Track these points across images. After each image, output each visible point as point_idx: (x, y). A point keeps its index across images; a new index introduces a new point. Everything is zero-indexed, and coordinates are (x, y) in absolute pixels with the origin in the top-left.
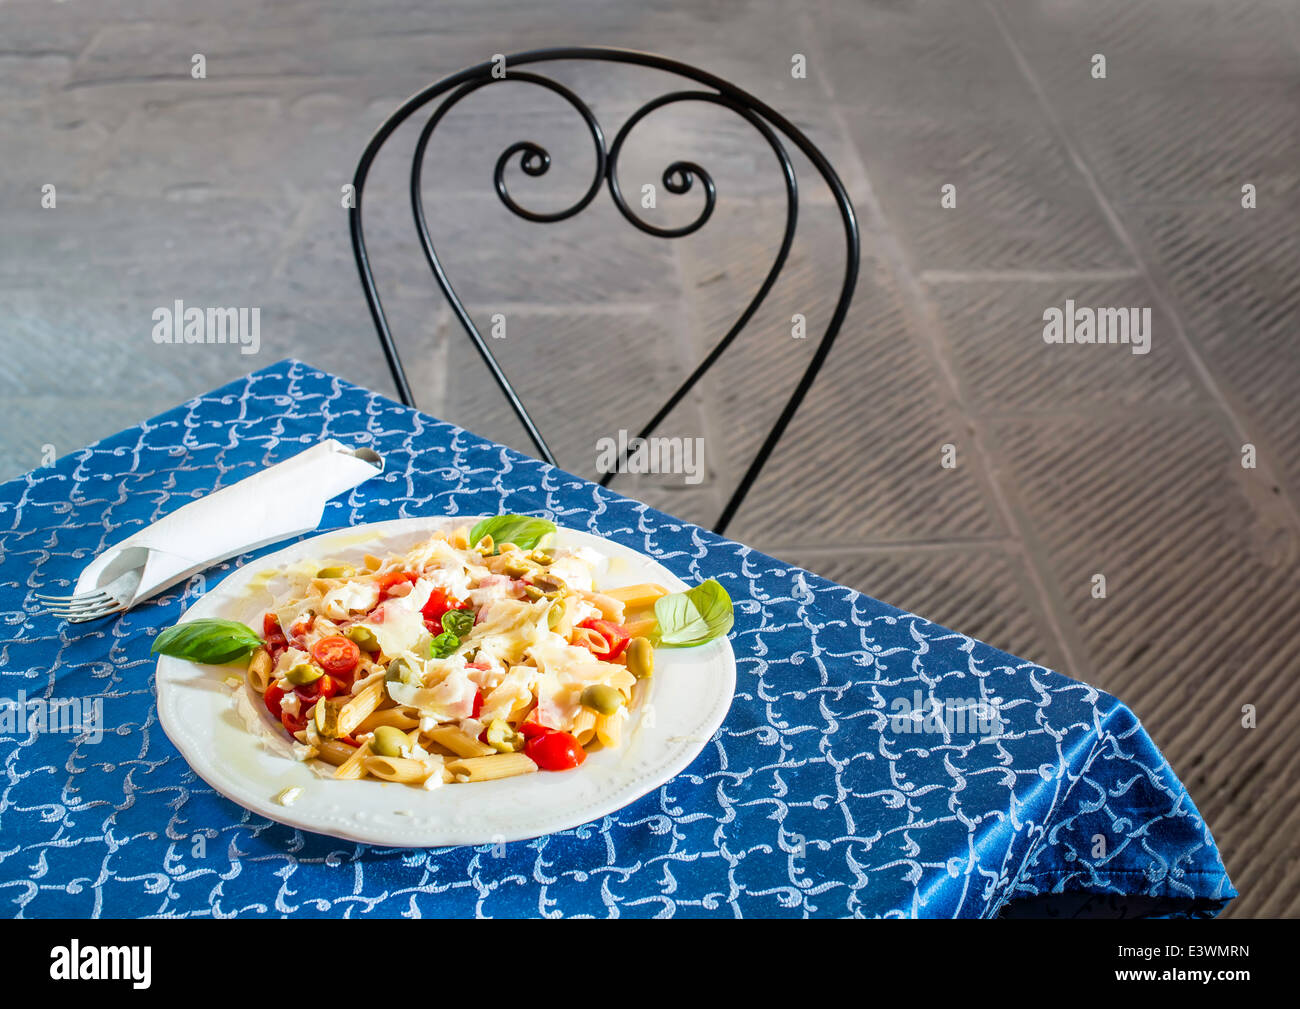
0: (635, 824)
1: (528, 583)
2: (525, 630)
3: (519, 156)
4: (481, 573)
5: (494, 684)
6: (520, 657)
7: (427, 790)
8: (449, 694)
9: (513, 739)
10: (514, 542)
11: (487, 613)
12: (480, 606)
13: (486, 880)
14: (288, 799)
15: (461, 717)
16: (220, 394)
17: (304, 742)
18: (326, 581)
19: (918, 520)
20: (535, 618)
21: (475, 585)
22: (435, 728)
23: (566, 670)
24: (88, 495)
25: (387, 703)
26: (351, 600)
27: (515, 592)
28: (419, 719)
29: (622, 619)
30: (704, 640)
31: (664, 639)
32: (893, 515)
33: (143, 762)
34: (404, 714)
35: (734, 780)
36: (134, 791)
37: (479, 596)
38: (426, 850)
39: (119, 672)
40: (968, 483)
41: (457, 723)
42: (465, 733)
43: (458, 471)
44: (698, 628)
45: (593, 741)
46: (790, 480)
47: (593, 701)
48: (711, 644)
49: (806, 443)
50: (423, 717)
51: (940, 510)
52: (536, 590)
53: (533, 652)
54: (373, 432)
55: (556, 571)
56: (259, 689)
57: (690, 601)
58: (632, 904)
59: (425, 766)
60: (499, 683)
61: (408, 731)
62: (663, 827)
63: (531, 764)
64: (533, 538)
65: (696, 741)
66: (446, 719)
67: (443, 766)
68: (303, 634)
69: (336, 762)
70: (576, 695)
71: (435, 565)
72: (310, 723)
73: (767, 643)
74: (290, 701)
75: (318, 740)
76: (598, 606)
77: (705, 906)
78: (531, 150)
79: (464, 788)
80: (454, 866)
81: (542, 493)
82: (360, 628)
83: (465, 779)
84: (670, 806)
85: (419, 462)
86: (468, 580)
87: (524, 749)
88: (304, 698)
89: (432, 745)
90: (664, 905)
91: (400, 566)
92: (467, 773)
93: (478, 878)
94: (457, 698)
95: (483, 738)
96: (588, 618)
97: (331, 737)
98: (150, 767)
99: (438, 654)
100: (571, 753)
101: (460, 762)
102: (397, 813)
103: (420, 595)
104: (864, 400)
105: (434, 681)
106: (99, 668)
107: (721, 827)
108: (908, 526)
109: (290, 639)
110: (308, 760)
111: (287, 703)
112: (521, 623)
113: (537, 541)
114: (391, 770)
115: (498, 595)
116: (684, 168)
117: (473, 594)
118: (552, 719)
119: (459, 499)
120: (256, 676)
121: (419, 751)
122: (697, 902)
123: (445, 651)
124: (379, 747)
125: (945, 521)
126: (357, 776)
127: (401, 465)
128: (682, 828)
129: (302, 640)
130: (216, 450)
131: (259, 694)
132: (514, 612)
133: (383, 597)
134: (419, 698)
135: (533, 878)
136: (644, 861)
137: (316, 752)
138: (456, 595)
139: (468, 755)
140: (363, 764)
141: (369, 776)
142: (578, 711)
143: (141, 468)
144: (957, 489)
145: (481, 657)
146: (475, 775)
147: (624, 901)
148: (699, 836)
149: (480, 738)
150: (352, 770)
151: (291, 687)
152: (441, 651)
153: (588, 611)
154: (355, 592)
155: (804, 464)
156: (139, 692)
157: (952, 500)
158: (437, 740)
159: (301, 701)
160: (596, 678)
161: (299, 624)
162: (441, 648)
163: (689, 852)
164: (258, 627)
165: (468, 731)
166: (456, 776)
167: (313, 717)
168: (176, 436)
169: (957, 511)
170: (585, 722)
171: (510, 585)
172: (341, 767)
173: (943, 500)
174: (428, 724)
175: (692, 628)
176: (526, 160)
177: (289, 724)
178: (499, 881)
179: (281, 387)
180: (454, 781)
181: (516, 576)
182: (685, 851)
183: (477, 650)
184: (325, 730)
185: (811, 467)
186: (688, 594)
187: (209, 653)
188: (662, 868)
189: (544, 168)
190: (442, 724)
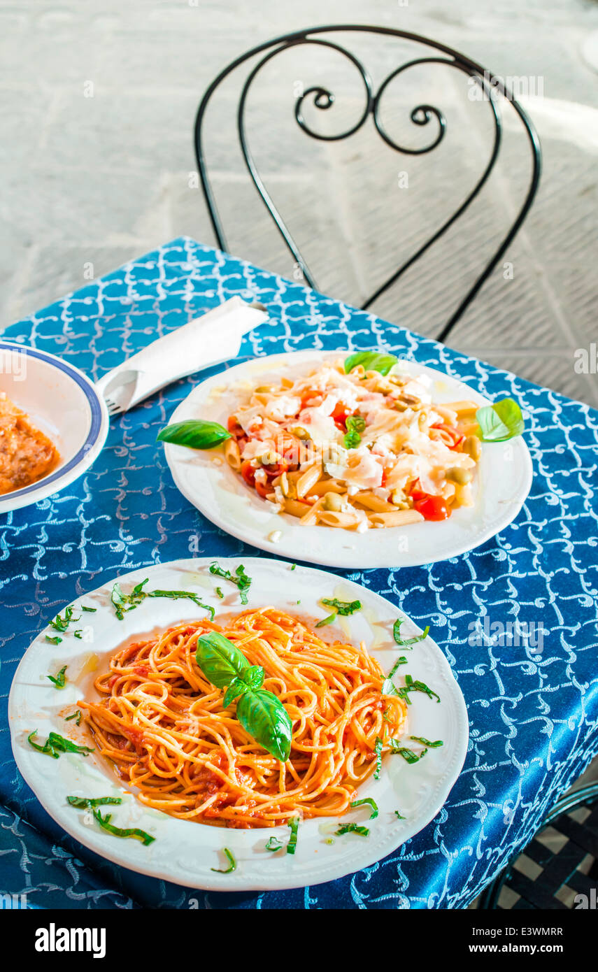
0: (484, 554)
1: (395, 399)
2: (403, 430)
3: (313, 95)
4: (363, 392)
5: (391, 466)
6: (401, 448)
7: (359, 533)
8: (366, 472)
9: (407, 501)
10: (375, 369)
11: (373, 418)
12: (366, 414)
13: (401, 589)
14: (275, 538)
15: (374, 486)
16: (144, 260)
17: (274, 501)
18: (264, 395)
19: (507, 335)
20: (408, 423)
21: (360, 399)
22: (358, 493)
23: (433, 456)
24: (76, 331)
25: (325, 476)
26: (285, 409)
27: (387, 405)
28: (346, 487)
29: (455, 424)
30: (508, 437)
31: (486, 437)
32: (491, 330)
33: (165, 513)
34: (338, 484)
35: (537, 527)
36: (165, 532)
37: (364, 407)
38: (361, 571)
39: (132, 453)
40: (540, 309)
41: (371, 490)
42: (377, 497)
43: (316, 319)
44: (501, 430)
45: (455, 503)
46: (417, 305)
47: (453, 477)
48: (512, 440)
49: (426, 279)
50: (350, 486)
51: (522, 328)
52: (403, 404)
53: (410, 445)
54: (253, 290)
55: (409, 391)
56: (235, 466)
57: (495, 412)
58: (493, 604)
59: (356, 517)
60: (395, 465)
61: (342, 494)
62: (502, 557)
63: (420, 516)
64: (386, 368)
65: (517, 503)
66: (364, 488)
67: (367, 518)
68: (258, 430)
69: (299, 515)
70: (442, 473)
71: (332, 386)
72: (277, 489)
73: (539, 438)
74: (260, 475)
75: (284, 499)
76: (441, 414)
77: (536, 605)
78: (321, 92)
79: (381, 531)
80: (379, 580)
81: (373, 335)
82: (299, 428)
83: (381, 525)
84: (503, 543)
85: (289, 312)
86: (355, 396)
87: (414, 507)
88: (270, 473)
89: (357, 504)
90: (512, 606)
91: (307, 385)
92: (382, 522)
93: (395, 588)
94: (372, 474)
95: (390, 500)
96: (436, 423)
97: (292, 498)
98: (171, 516)
99: (349, 445)
100: (443, 510)
101: (377, 515)
102: (345, 547)
103: (328, 406)
104: (464, 249)
105: (354, 463)
106: (119, 450)
107: (536, 556)
108: (502, 339)
109: (249, 434)
110: (280, 513)
111: (259, 476)
112: (398, 426)
113: (389, 370)
114: (336, 520)
115: (376, 406)
116: (425, 109)
117: (360, 406)
118: (430, 489)
119: (322, 338)
120: (231, 457)
121: (351, 508)
122: (531, 603)
123: (353, 444)
124: (328, 506)
125: (526, 336)
126: (314, 524)
127: (277, 313)
128: (513, 557)
129: (258, 435)
130: (152, 301)
131: (234, 469)
132: (393, 419)
133: (303, 406)
134: (347, 474)
135: (429, 588)
136: (494, 578)
137: (284, 508)
138: (349, 406)
139: (382, 511)
140: (317, 515)
141: (320, 523)
142: (444, 484)
143: (106, 313)
144: (531, 314)
145: (377, 447)
146: (387, 523)
147: (487, 602)
148: (524, 562)
149: (388, 500)
150: (311, 520)
151: (259, 466)
152: (350, 443)
153: (435, 418)
154: (286, 402)
155: (426, 293)
156: (149, 466)
157: (530, 321)
158: (358, 501)
159: (268, 475)
160: (452, 462)
161: (255, 424)
162: (350, 441)
163: (521, 572)
164: (225, 425)
165: (379, 495)
166: (375, 523)
167: (279, 484)
168: (122, 290)
169: (533, 330)
170: (449, 491)
171: (384, 400)
172: (304, 518)
173: (523, 321)
174: (354, 490)
175: (498, 430)
176: (317, 98)
177: (261, 489)
178: (409, 590)
179: (183, 257)
180: (373, 527)
181: (385, 394)
182: (518, 571)
183: (374, 443)
184: (288, 494)
185: (431, 296)
186: (494, 407)
187: (200, 442)
188: (506, 582)
189: (330, 104)
190: (362, 491)
